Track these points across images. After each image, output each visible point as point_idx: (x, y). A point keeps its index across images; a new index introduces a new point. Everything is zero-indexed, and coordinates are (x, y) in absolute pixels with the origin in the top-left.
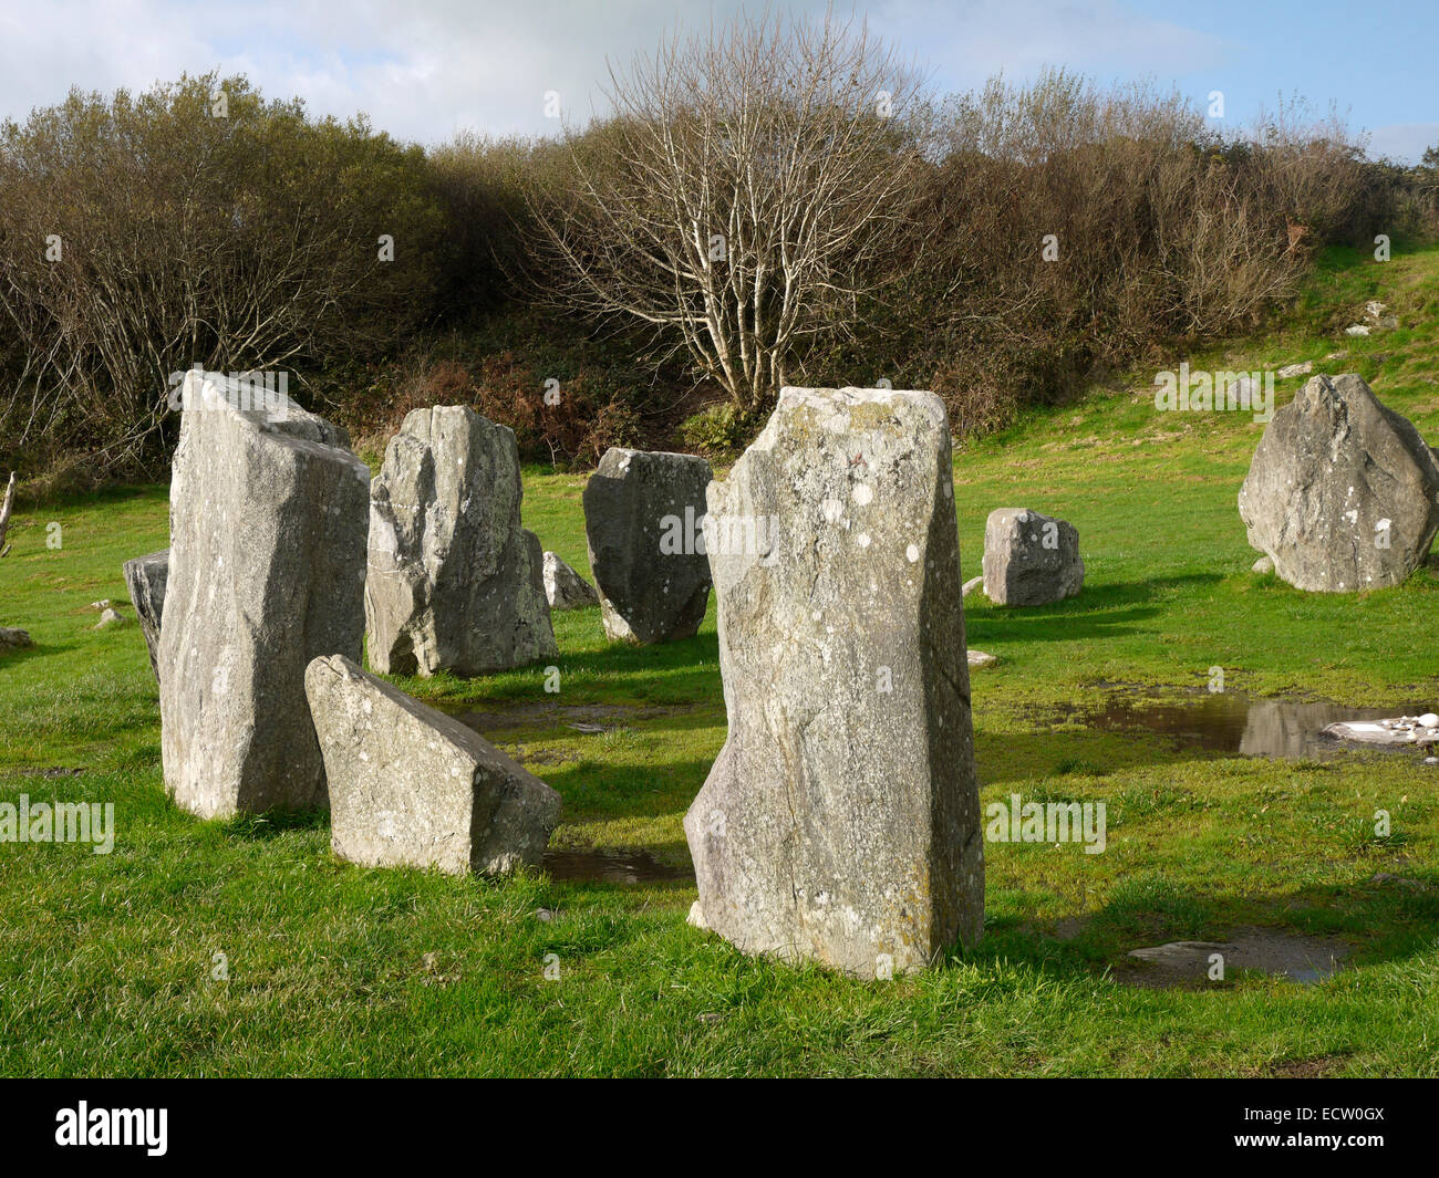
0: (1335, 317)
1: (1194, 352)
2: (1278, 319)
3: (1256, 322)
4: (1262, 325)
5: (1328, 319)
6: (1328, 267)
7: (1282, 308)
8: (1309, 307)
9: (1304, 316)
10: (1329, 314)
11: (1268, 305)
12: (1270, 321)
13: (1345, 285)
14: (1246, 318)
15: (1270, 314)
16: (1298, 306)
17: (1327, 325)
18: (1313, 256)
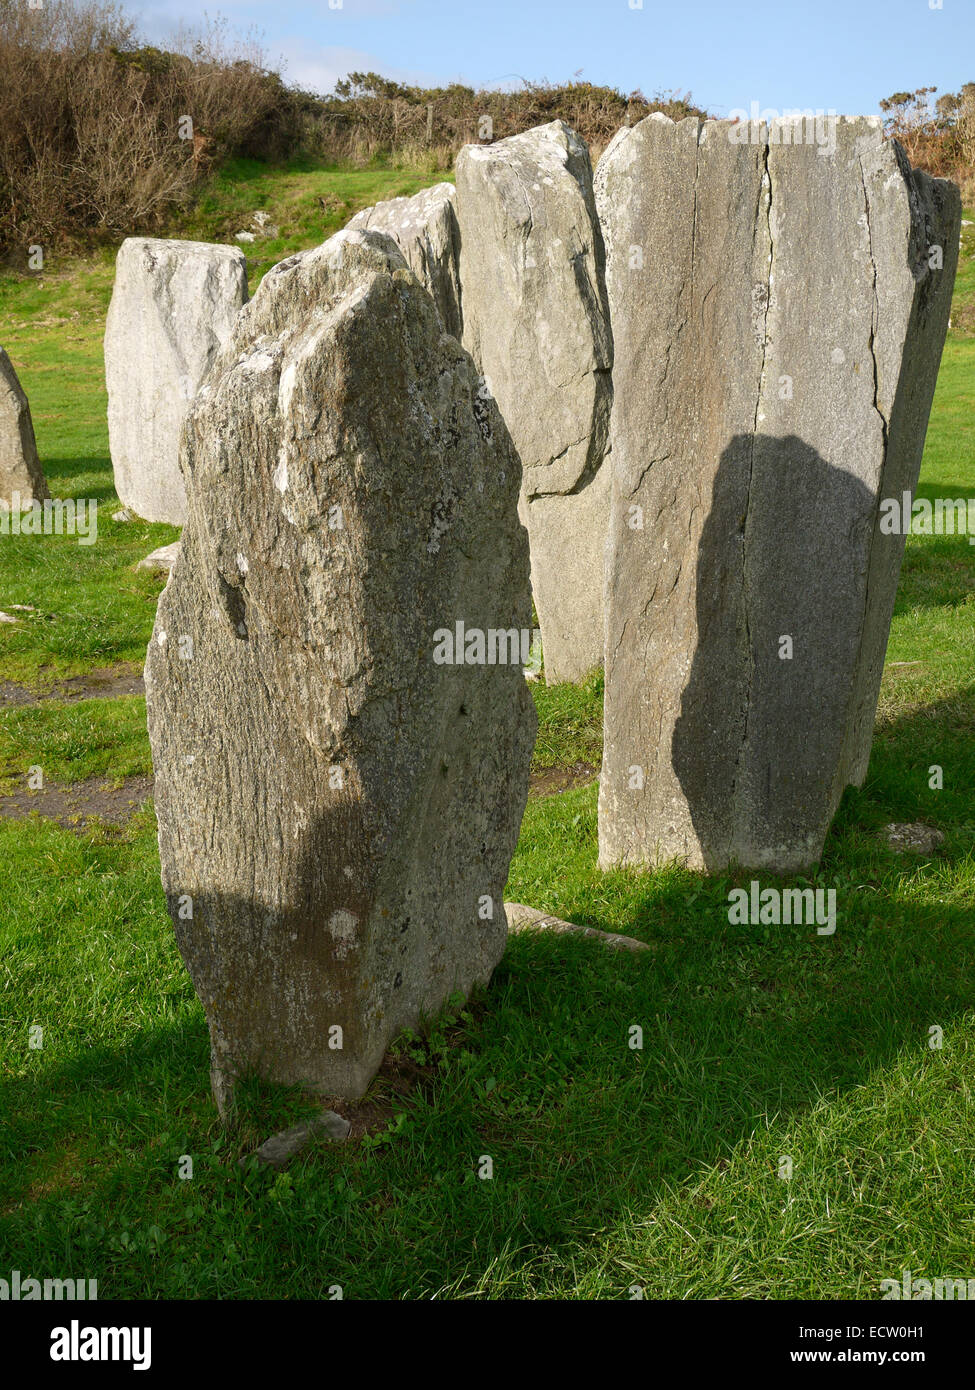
0: (227, 223)
1: (103, 245)
2: (179, 221)
3: (160, 221)
4: (165, 225)
5: (221, 224)
6: (230, 177)
7: (183, 211)
8: (207, 212)
9: (202, 220)
10: (222, 220)
11: (171, 207)
12: (172, 223)
13: (239, 195)
14: (151, 217)
15: (173, 216)
16: (198, 210)
17: (220, 230)
18: (217, 165)
